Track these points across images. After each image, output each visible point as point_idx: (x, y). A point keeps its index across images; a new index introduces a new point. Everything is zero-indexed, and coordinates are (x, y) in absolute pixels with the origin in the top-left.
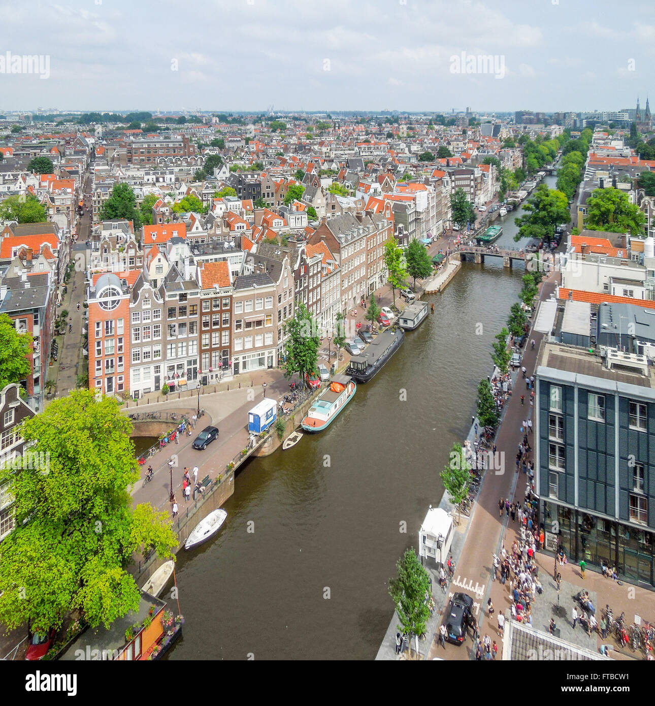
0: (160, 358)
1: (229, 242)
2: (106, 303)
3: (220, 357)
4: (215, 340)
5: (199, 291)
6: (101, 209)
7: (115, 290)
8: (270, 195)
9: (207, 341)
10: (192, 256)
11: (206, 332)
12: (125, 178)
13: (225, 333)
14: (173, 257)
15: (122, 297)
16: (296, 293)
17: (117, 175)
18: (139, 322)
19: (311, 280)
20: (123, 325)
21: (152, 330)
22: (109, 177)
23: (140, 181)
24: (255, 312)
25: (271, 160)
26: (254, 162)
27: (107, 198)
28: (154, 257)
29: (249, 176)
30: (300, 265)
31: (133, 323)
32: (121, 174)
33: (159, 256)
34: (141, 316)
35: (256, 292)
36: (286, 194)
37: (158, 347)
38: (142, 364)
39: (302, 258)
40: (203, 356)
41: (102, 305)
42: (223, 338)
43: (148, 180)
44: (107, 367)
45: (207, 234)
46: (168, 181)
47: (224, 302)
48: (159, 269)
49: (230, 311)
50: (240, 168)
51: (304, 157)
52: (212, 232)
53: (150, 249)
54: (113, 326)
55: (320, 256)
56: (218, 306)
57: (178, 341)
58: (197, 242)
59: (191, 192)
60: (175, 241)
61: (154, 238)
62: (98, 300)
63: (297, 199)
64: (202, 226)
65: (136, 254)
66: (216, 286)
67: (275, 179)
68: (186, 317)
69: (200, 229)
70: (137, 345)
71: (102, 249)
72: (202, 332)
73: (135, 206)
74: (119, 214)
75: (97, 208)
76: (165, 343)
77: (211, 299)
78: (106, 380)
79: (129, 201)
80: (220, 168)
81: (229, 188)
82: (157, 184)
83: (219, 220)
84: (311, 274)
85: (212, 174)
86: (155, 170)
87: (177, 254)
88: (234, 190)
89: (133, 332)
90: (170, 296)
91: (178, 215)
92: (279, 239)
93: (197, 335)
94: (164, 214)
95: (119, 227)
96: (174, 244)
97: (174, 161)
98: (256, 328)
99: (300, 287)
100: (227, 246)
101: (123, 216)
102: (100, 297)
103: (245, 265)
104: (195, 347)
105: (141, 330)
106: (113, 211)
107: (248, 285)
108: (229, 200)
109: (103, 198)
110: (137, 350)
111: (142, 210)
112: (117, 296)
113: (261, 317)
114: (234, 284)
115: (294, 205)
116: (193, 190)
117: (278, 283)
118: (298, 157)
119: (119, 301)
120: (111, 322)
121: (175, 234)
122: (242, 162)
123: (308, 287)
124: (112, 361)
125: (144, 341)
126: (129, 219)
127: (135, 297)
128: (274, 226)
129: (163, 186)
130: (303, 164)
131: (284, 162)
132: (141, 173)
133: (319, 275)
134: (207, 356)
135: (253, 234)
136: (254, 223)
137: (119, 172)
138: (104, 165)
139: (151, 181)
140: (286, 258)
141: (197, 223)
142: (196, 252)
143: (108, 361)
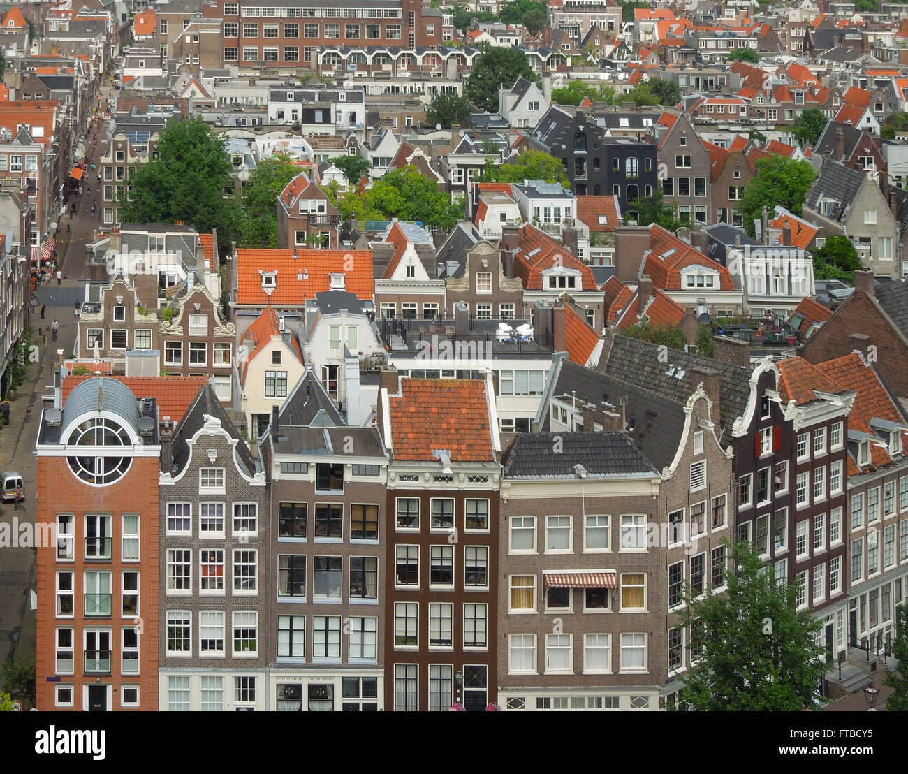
0: (255, 654)
1: (514, 325)
2: (88, 462)
3: (458, 686)
4: (442, 628)
5: (384, 463)
6: (126, 189)
7: (116, 426)
8: (692, 186)
9: (413, 628)
10: (382, 355)
11: (407, 596)
12: (209, 106)
13: (475, 614)
14: (321, 352)
15: (138, 449)
16: (739, 517)
17: (187, 95)
18: (189, 533)
19: (804, 479)
20: (137, 536)
21: (228, 564)
22: (160, 99)
23: (256, 116)
24: (579, 559)
25: (712, 73)
26: (646, 77)
27: (145, 160)
28: (258, 345)
29: (624, 122)
30: (756, 425)
31: (170, 533)
32: (199, 94)
33: (276, 343)
34: (195, 516)
35: (584, 491)
36: (749, 185)
37: (248, 621)
38: (196, 662)
39: (763, 401)
40: (399, 673)
41: (76, 468)
42: (468, 627)
43: (281, 115)
44: (91, 654)
45: (442, 292)
46: (344, 122)
47: (469, 509)
48: (275, 383)
49: (494, 541)
50: (591, 94)
51: (838, 68)
52: (462, 287)
53: (250, 322)
54: (110, 533)
55: (838, 402)
56: (450, 520)
57: (310, 611)
58: (412, 313)
59: (409, 159)
60: (331, 303)
61: (269, 289)
62: (62, 450)
63: (789, 207)
64: (428, 265)
65: (211, 331)
66: (443, 455)
67: (716, 136)
68: (340, 540)
69: (421, 274)
70: (180, 603)
71: (108, 308)
72: (392, 597)
73: (229, 191)
74: (175, 209)
75: (114, 190)
76: (270, 611)
77: (425, 494)
78: (86, 690)
79: (210, 174)
80: (521, 91)
81: (540, 154)
82: (308, 129)
83: (484, 250)
84: (802, 459)
85: (494, 107)
86: (304, 85)
87: (335, 343)
88: (557, 161)
89: (169, 562)
90: (286, 468)
91: (359, 225)
92: (692, 330)
93: (375, 602)
94: (310, 218)
95: (171, 245)
96: (325, 310)
97: (369, 62)
98: (587, 611)
99: (760, 496)
100: (507, 337)
101: (186, 217)
102: (72, 441)
103: (554, 401)
104: (370, 639)
105: (196, 558)
106: (161, 199)
107: (559, 466)
108: (533, 193)
109: (131, 160)
110: (183, 618)
111: (249, 203)
112: (122, 447)
113: (603, 577)
114: (504, 457)
115: (776, 225)
116: (418, 152)
117: (669, 471)
118: (813, 69)
119: (127, 460)
120: (103, 521)
121: (337, 284)
122: (605, 76)
123: (791, 499)
124: (104, 637)
125: (203, 592)
126: (203, 228)
127: (176, 456)
128: (684, 285)
129: (325, 136)
130: (831, 92)
131: (756, 80)
132: (259, 94)
133: (838, 466)
134: (411, 675)
135: (607, 305)
136: (614, 271)
137: (193, 87)
138: (150, 64)
139: (288, 117)
140: (700, 393)
141: (410, 256)
142: (397, 343)
143: (91, 637)
